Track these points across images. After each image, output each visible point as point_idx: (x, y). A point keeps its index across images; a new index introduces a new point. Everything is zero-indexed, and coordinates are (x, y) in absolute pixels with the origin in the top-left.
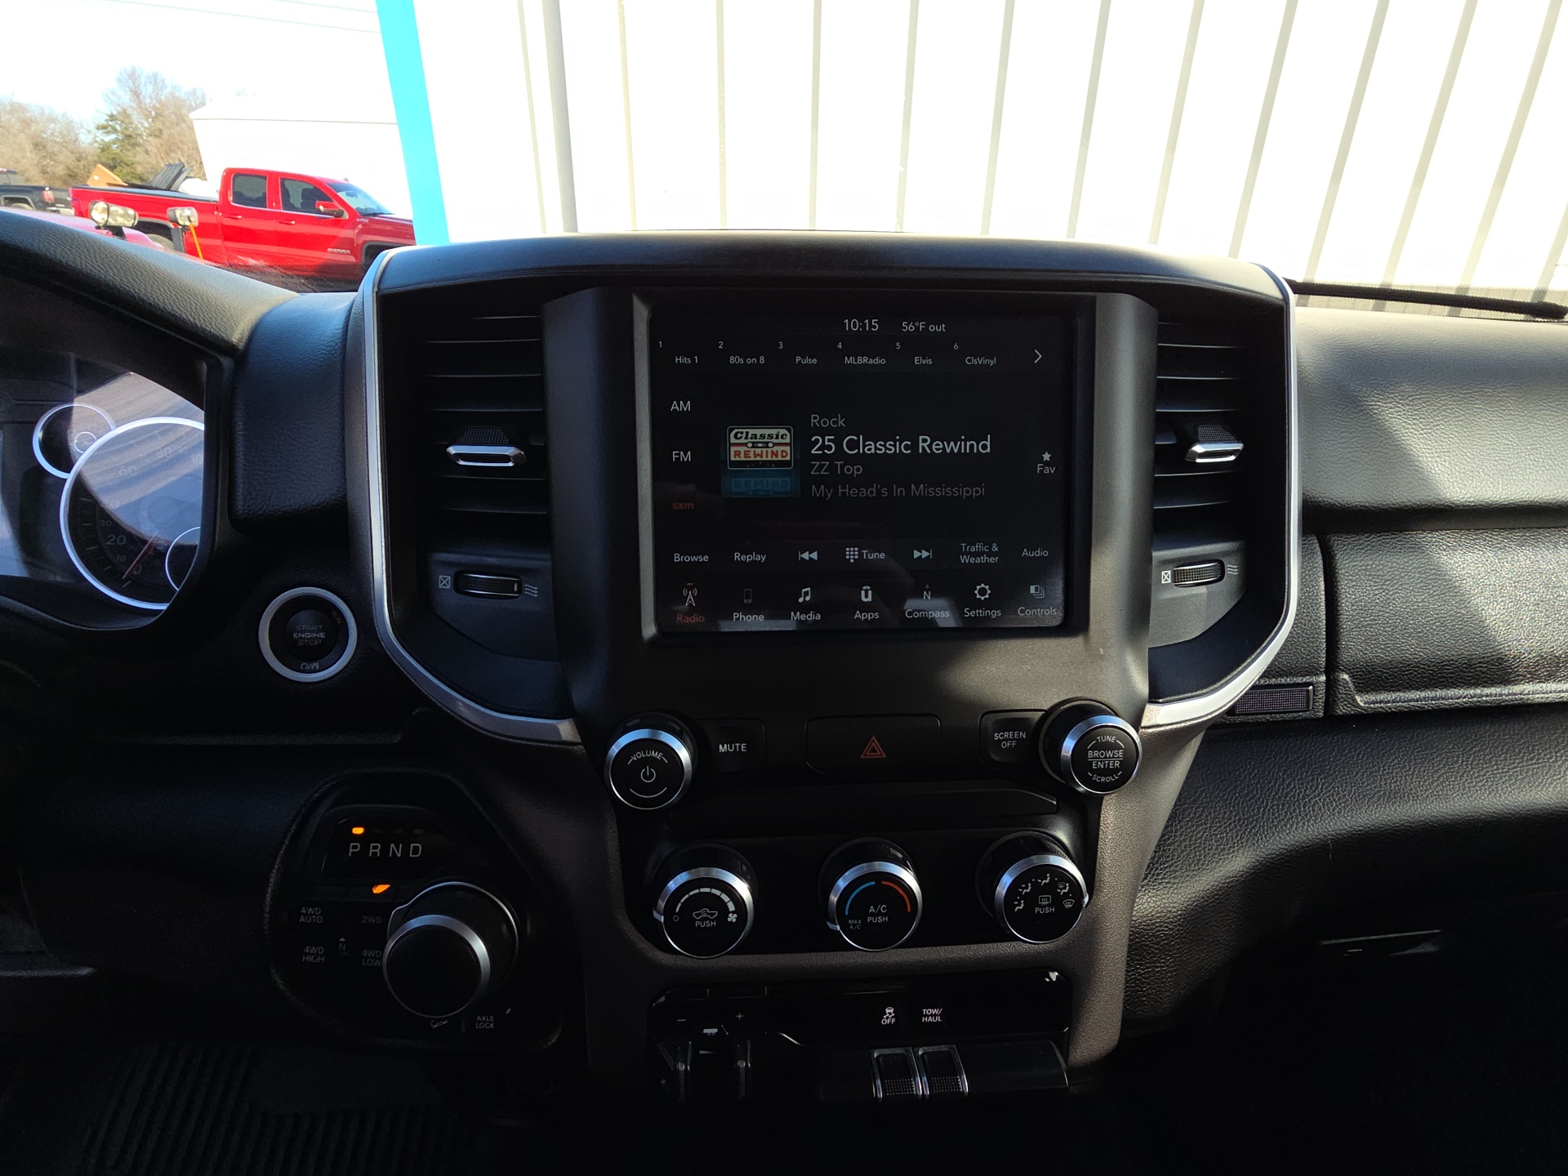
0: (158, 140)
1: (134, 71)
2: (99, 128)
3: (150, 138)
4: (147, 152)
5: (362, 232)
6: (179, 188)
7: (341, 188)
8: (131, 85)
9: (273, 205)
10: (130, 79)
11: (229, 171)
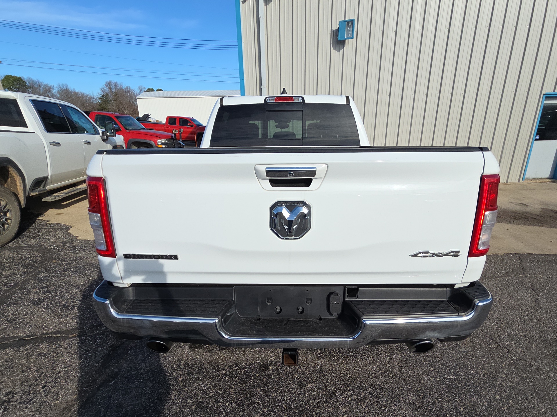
0: (116, 102)
1: (110, 82)
2: (99, 99)
3: (114, 101)
4: (113, 105)
5: (197, 130)
6: (148, 120)
7: (192, 120)
8: (109, 86)
9: (178, 124)
10: (109, 85)
11: (168, 117)
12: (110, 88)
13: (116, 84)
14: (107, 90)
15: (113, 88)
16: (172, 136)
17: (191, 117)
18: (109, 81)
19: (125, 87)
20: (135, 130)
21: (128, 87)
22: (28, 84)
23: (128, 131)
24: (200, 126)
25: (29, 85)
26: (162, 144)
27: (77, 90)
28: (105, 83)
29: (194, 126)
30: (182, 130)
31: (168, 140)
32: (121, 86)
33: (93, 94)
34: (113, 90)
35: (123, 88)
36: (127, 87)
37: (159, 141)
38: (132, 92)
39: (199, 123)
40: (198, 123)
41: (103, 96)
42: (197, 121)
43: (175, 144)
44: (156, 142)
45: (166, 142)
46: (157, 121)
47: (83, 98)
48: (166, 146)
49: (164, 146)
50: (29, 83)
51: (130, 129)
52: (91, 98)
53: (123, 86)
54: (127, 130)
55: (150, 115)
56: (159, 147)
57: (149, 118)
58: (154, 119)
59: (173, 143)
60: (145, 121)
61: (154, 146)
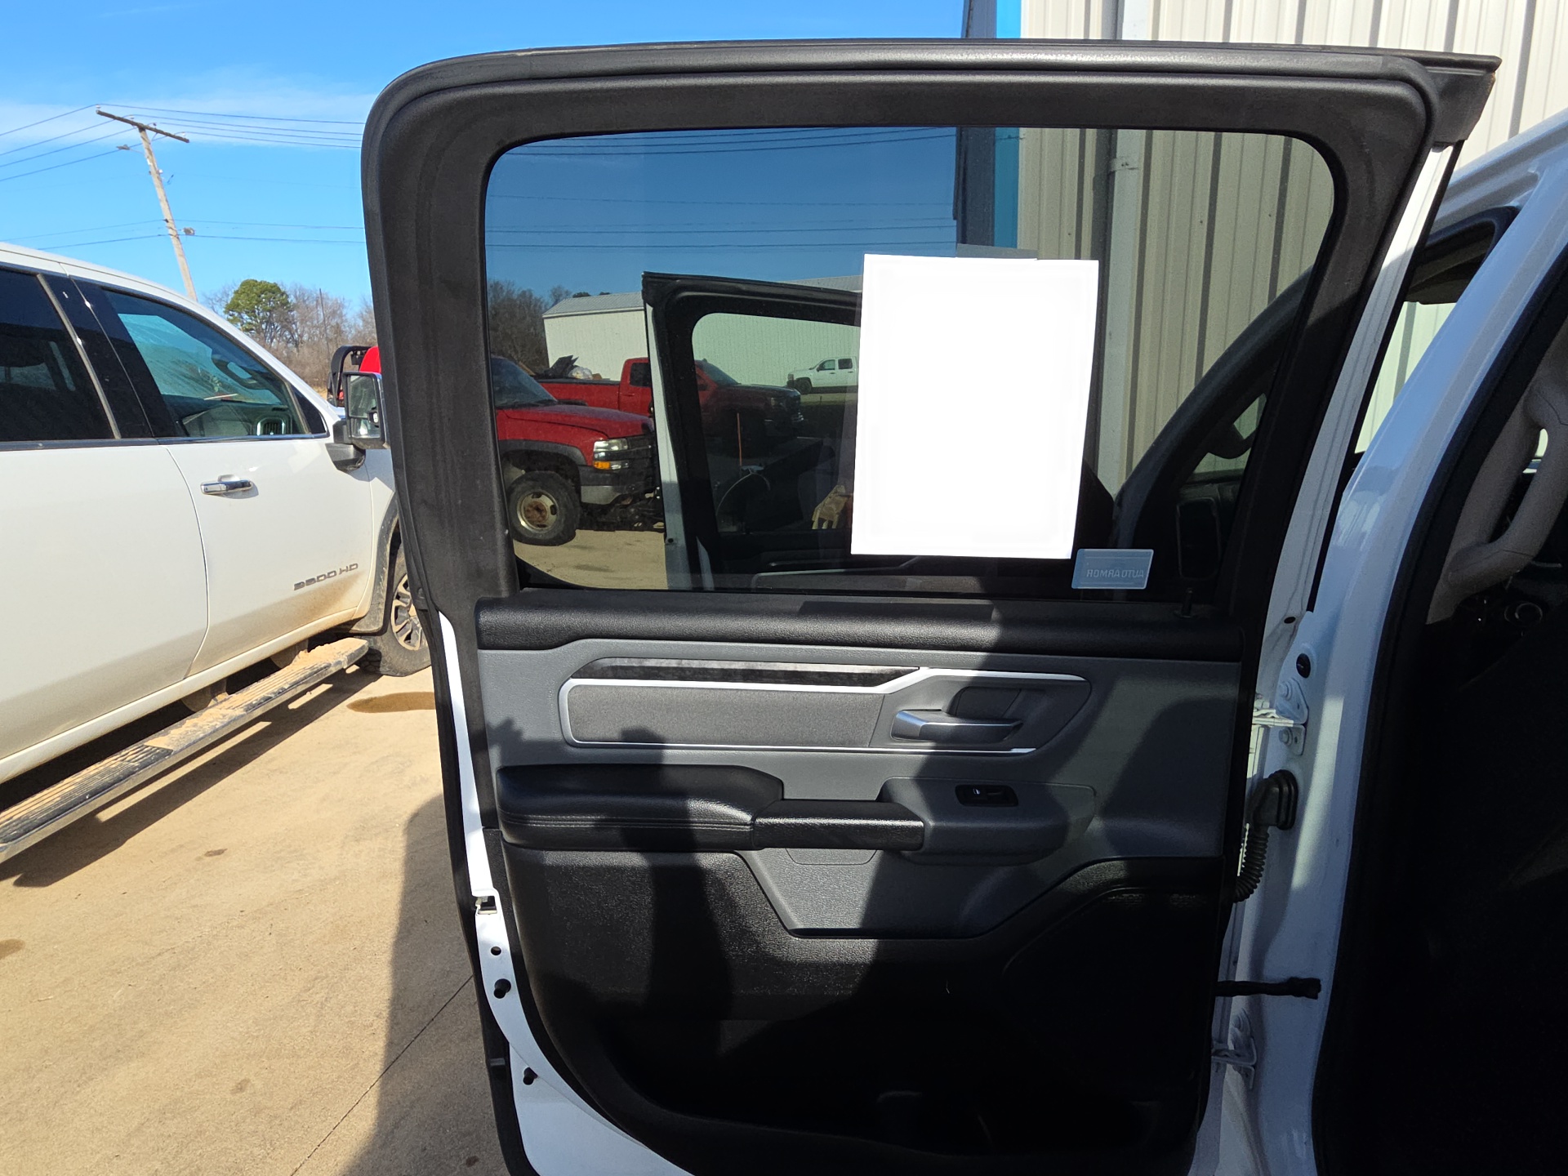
5: (720, 400)
6: (569, 375)
11: (628, 362)
16: (643, 427)
19: (520, 292)
21: (527, 294)
22: (292, 299)
25: (294, 301)
26: (611, 456)
29: (709, 390)
31: (631, 441)
32: (508, 292)
35: (515, 296)
36: (524, 292)
37: (600, 447)
38: (535, 306)
39: (726, 377)
40: (721, 378)
42: (720, 372)
44: (589, 450)
45: (626, 447)
46: (595, 376)
48: (623, 465)
49: (616, 466)
50: (296, 297)
51: (499, 403)
53: (513, 292)
55: (576, 359)
56: (599, 467)
57: (575, 369)
58: (587, 373)
59: (648, 449)
60: (561, 377)
61: (583, 466)
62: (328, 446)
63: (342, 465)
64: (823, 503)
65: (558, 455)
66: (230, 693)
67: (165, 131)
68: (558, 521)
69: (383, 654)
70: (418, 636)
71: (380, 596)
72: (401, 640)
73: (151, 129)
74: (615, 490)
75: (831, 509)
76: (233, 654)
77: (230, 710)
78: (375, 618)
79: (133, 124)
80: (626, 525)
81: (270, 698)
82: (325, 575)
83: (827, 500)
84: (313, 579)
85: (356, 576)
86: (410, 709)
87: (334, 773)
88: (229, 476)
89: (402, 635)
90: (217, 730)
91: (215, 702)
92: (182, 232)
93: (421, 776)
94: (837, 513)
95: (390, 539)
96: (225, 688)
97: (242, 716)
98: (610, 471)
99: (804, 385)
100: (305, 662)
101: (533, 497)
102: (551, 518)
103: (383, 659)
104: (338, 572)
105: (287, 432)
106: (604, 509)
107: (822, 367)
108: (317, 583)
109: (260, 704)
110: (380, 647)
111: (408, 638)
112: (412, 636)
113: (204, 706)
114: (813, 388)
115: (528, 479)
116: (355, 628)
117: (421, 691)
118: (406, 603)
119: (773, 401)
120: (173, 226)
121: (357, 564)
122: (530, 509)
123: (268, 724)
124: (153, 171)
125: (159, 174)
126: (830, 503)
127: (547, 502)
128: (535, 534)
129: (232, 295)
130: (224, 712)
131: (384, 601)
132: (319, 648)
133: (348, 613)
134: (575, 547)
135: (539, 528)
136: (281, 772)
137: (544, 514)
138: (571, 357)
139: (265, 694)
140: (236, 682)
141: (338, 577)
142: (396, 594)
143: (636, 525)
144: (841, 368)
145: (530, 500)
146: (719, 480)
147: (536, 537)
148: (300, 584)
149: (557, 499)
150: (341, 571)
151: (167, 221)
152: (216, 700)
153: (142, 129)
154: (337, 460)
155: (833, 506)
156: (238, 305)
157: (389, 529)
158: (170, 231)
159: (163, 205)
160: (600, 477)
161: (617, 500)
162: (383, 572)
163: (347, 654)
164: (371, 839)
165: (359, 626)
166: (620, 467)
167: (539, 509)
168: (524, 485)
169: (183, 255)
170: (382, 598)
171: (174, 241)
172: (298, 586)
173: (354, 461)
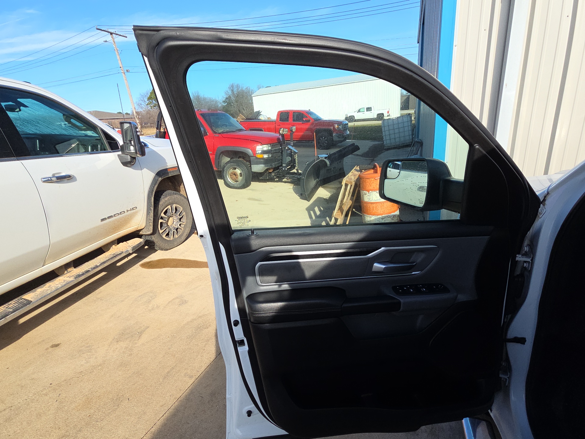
0: (237, 103)
2: (223, 102)
3: (235, 103)
4: (234, 107)
5: (315, 126)
6: (259, 118)
7: (309, 113)
8: (232, 89)
9: (291, 121)
10: (232, 87)
11: (279, 112)
12: (232, 91)
13: (238, 86)
14: (230, 93)
15: (235, 90)
16: (279, 139)
17: (307, 109)
18: (232, 84)
20: (227, 132)
21: (248, 88)
23: (217, 135)
24: (318, 120)
26: (264, 152)
27: (206, 96)
28: (229, 86)
29: (311, 121)
30: (294, 129)
31: (272, 145)
33: (218, 98)
34: (235, 93)
35: (244, 89)
37: (260, 148)
38: (250, 92)
39: (317, 117)
40: (315, 117)
41: (227, 98)
42: (315, 115)
43: (282, 151)
44: (254, 151)
45: (270, 148)
46: (268, 118)
47: (211, 102)
48: (269, 156)
49: (266, 156)
51: (220, 131)
52: (216, 102)
53: (244, 87)
54: (215, 133)
55: (261, 112)
56: (259, 157)
57: (261, 116)
58: (265, 117)
59: (279, 149)
60: (255, 119)
61: (253, 156)
62: (119, 155)
63: (125, 164)
64: (348, 175)
65: (242, 153)
66: (75, 267)
67: (119, 34)
68: (242, 180)
69: (155, 242)
70: (172, 234)
71: (150, 220)
72: (164, 236)
73: (114, 34)
74: (265, 166)
75: (351, 179)
76: (78, 249)
77: (68, 278)
78: (149, 229)
79: (108, 32)
80: (271, 180)
81: (89, 271)
82: (118, 214)
83: (350, 174)
84: (112, 216)
85: (137, 212)
86: (164, 267)
87: (122, 301)
88: (60, 173)
89: (164, 234)
90: (58, 289)
91: (67, 272)
92: (126, 71)
93: (157, 305)
94: (354, 181)
95: (154, 195)
96: (72, 265)
97: (73, 281)
98: (263, 158)
99: (351, 119)
100: (115, 249)
101: (233, 170)
102: (240, 178)
103: (155, 244)
104: (126, 211)
105: (101, 150)
106: (261, 174)
107: (359, 111)
108: (114, 217)
109: (83, 274)
110: (154, 240)
111: (168, 235)
112: (169, 234)
113: (62, 274)
114: (355, 120)
115: (232, 162)
116: (141, 233)
117: (171, 258)
118: (166, 221)
119: (336, 126)
120: (122, 69)
121: (136, 207)
122: (231, 174)
123: (105, 273)
124: (115, 49)
125: (118, 50)
126: (351, 176)
127: (238, 171)
128: (234, 185)
129: (149, 94)
130: (66, 279)
131: (152, 221)
132: (121, 243)
133: (136, 227)
134: (250, 190)
135: (235, 182)
136: (101, 300)
137: (237, 176)
138: (260, 111)
139: (87, 269)
140: (77, 262)
141: (126, 213)
142: (160, 217)
143: (276, 180)
144: (367, 111)
145: (231, 171)
146: (308, 162)
147: (234, 186)
148: (104, 218)
149: (242, 170)
150: (127, 211)
151: (121, 67)
152: (67, 271)
153: (111, 34)
154: (123, 162)
155: (353, 177)
156: (151, 97)
157: (153, 191)
158: (122, 71)
159: (119, 62)
160: (259, 161)
161: (267, 170)
162: (151, 209)
163: (132, 247)
164: (124, 341)
165: (142, 232)
166: (267, 157)
167: (235, 174)
168: (229, 164)
169: (126, 80)
170: (151, 220)
171: (123, 75)
172: (102, 220)
173: (130, 162)
